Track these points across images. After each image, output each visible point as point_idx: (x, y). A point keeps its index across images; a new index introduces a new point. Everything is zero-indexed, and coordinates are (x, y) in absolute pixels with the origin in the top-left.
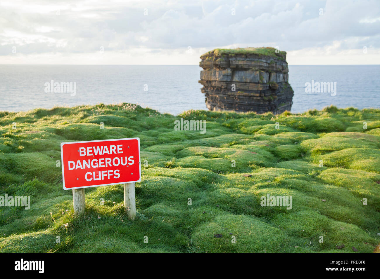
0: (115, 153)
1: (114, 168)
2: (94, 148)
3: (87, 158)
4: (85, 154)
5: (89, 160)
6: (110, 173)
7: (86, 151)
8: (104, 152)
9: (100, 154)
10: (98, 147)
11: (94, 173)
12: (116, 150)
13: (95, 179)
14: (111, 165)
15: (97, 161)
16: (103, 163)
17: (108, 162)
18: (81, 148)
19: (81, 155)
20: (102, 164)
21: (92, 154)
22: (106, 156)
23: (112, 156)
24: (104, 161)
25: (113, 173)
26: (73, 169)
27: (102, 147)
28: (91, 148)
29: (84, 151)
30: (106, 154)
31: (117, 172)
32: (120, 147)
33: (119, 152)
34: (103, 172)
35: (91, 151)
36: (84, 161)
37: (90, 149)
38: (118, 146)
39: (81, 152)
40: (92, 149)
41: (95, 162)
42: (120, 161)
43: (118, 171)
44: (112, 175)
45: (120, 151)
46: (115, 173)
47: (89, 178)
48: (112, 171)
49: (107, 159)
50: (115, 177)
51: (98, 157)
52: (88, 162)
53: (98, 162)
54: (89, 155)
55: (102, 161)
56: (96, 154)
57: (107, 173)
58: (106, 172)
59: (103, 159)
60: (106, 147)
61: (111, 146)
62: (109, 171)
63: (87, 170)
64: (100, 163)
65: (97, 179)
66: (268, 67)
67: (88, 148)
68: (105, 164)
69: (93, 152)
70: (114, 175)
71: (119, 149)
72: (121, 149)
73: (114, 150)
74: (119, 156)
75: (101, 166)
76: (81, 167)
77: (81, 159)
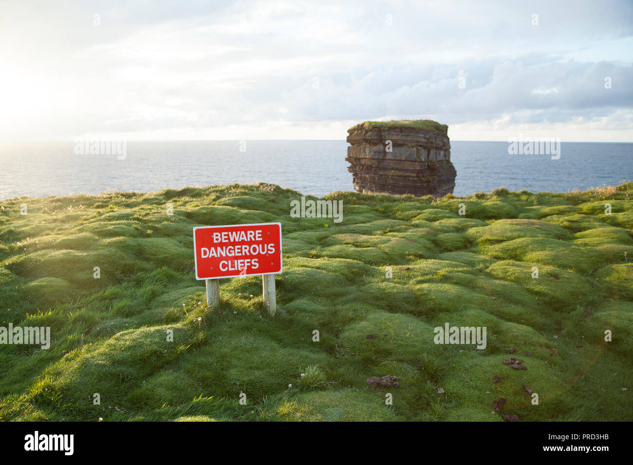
0: (253, 239)
1: (251, 257)
2: (230, 233)
3: (221, 245)
4: (219, 241)
5: (224, 248)
6: (248, 262)
7: (221, 237)
8: (241, 239)
9: (237, 240)
10: (234, 233)
11: (230, 261)
12: (255, 237)
13: (231, 269)
14: (248, 254)
15: (232, 248)
16: (239, 251)
17: (246, 250)
18: (215, 234)
19: (215, 241)
20: (238, 253)
21: (227, 241)
22: (243, 243)
23: (250, 243)
24: (241, 249)
25: (250, 262)
26: (206, 257)
27: (239, 232)
28: (226, 233)
29: (219, 237)
30: (243, 241)
31: (255, 262)
32: (259, 233)
33: (257, 239)
34: (240, 261)
35: (226, 237)
36: (219, 248)
37: (225, 235)
38: (257, 232)
39: (215, 238)
40: (228, 235)
41: (230, 249)
42: (259, 249)
43: (257, 260)
44: (249, 264)
45: (259, 237)
46: (253, 263)
47: (224, 268)
48: (249, 260)
49: (244, 247)
50: (253, 267)
51: (234, 244)
52: (222, 250)
53: (234, 249)
54: (224, 241)
55: (238, 249)
56: (232, 240)
57: (244, 263)
58: (243, 261)
59: (240, 247)
60: (243, 233)
61: (249, 232)
62: (246, 261)
63: (222, 258)
64: (237, 251)
65: (233, 269)
66: (427, 143)
67: (223, 233)
68: (241, 252)
69: (229, 239)
70: (252, 265)
71: (257, 235)
72: (260, 235)
73: (252, 236)
74: (258, 243)
75: (237, 254)
76: (215, 254)
77: (216, 246)
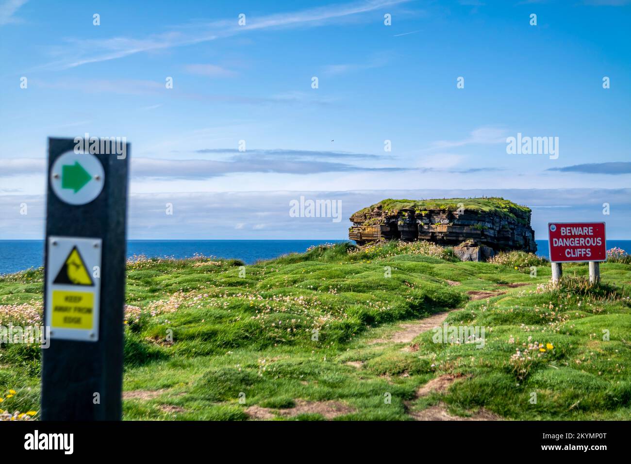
0: (587, 234)
1: (586, 247)
2: (572, 228)
3: (566, 237)
4: (565, 234)
5: (568, 239)
6: (584, 251)
7: (566, 231)
8: (579, 233)
9: (576, 234)
10: (575, 228)
11: (572, 250)
12: (588, 232)
13: (573, 256)
14: (584, 245)
15: (573, 240)
16: (578, 242)
17: (582, 241)
18: (562, 228)
19: (562, 234)
20: (577, 243)
21: (570, 234)
22: (580, 236)
23: (585, 237)
24: (579, 241)
25: (585, 251)
26: (557, 245)
27: (577, 228)
28: (569, 228)
29: (565, 231)
30: (580, 234)
31: (589, 251)
32: (591, 229)
33: (590, 234)
34: (578, 250)
35: (569, 231)
36: (564, 240)
37: (569, 230)
38: (590, 228)
39: (562, 231)
40: (570, 230)
41: (572, 241)
42: (591, 241)
43: (589, 250)
44: (585, 253)
45: (591, 232)
46: (587, 252)
47: (568, 254)
48: (585, 250)
49: (581, 239)
50: (587, 255)
51: (575, 236)
52: (567, 240)
53: (574, 241)
54: (568, 234)
55: (577, 240)
56: (573, 234)
57: (581, 251)
58: (580, 250)
59: (578, 239)
60: (580, 228)
61: (584, 228)
62: (583, 250)
63: (567, 247)
64: (576, 242)
65: (574, 256)
67: (568, 228)
68: (579, 243)
69: (571, 233)
70: (586, 253)
71: (590, 231)
72: (592, 231)
73: (586, 231)
74: (590, 237)
75: (577, 245)
76: (562, 244)
77: (562, 237)
